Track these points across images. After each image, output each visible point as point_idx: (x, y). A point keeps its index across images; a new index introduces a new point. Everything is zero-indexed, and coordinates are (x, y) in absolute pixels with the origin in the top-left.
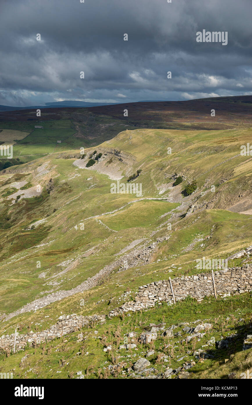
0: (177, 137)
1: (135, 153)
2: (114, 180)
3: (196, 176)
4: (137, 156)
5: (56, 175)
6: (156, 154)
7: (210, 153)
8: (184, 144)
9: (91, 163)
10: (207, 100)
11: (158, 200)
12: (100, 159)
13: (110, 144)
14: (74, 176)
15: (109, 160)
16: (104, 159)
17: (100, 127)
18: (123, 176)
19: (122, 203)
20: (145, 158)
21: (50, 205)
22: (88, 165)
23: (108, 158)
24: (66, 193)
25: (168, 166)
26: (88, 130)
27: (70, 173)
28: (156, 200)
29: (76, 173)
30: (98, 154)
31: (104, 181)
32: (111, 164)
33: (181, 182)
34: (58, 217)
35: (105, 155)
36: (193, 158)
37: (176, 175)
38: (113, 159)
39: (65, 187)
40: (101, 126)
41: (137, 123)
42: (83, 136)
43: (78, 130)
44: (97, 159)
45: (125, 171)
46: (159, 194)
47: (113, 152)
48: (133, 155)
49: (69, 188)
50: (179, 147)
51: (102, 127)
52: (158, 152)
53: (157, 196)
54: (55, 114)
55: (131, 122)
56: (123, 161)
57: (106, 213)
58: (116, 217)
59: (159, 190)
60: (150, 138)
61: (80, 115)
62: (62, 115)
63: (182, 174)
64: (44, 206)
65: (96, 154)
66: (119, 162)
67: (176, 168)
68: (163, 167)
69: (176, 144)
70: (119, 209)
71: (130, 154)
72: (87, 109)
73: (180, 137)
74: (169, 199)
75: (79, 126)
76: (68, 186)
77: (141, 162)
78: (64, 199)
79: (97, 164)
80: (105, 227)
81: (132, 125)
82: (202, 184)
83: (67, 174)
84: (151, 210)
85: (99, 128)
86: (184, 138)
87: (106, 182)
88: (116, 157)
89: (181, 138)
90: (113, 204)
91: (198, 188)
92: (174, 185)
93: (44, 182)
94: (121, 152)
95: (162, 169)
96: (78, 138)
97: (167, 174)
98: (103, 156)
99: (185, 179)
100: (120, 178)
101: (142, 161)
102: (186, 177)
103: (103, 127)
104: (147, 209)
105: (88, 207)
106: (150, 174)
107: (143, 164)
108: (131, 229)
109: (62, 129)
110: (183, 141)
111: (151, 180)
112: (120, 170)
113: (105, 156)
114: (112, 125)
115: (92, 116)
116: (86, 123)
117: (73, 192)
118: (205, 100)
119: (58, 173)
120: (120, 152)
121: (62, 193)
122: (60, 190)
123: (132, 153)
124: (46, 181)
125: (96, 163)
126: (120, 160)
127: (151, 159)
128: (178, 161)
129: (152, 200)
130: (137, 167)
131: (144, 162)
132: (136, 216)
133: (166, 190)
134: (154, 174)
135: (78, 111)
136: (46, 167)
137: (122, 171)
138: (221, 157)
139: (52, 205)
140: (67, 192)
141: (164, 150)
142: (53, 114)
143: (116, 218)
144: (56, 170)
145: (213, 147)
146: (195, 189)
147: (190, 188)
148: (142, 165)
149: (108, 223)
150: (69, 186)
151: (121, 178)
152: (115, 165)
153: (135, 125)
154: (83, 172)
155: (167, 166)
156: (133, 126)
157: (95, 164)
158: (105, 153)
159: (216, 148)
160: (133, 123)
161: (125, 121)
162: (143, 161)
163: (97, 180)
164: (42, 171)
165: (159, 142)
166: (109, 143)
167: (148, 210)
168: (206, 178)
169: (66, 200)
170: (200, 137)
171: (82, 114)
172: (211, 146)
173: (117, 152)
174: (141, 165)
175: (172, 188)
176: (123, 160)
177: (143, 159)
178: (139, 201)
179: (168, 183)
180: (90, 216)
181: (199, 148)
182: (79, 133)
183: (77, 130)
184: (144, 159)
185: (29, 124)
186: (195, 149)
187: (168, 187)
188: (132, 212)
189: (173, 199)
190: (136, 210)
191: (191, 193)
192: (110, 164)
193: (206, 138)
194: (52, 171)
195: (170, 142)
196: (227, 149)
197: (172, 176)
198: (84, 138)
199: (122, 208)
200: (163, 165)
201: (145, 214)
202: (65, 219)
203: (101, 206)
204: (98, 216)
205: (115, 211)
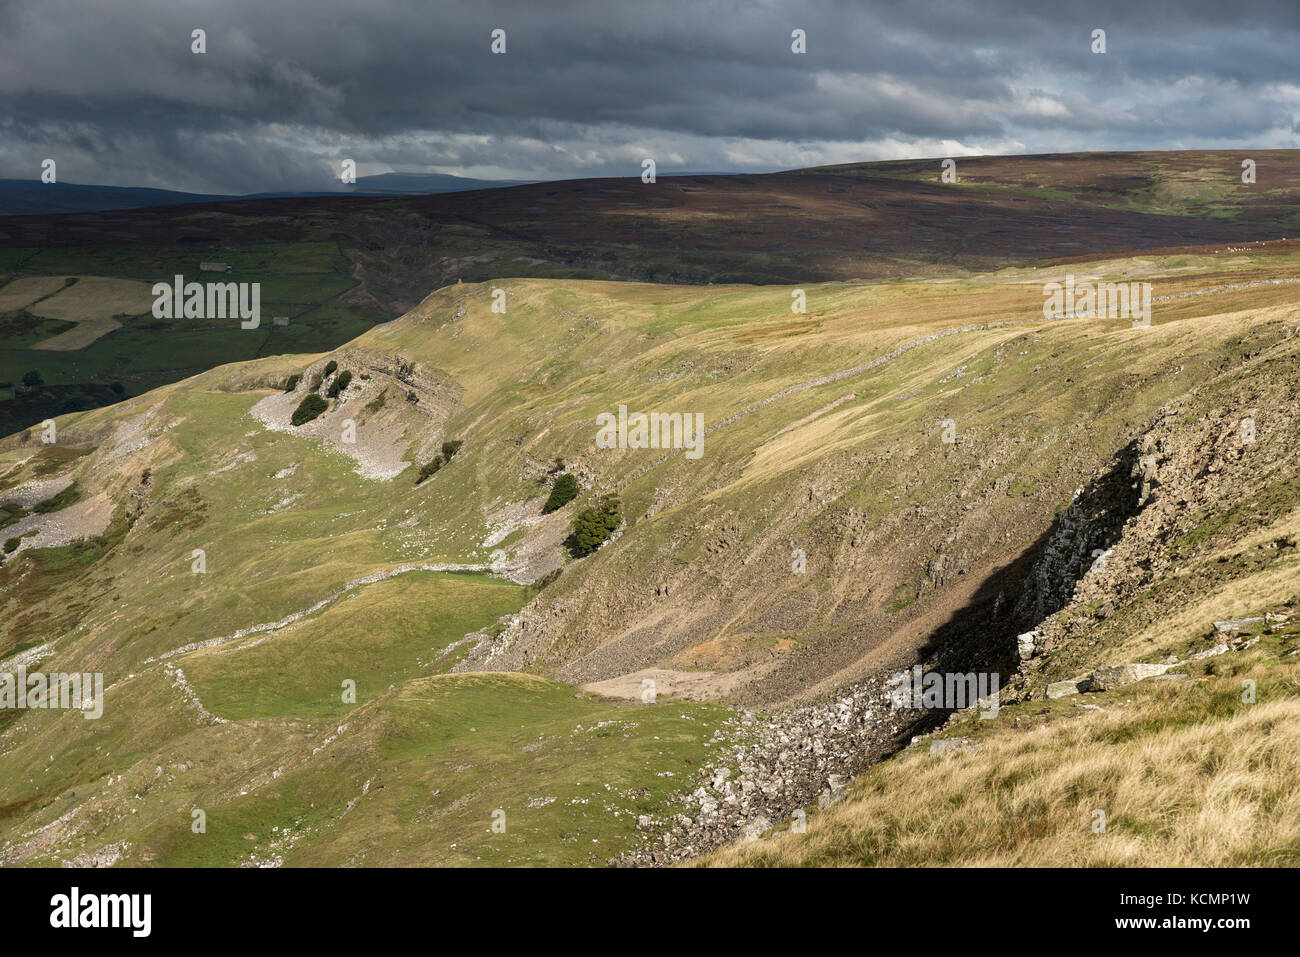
0: (622, 313)
1: (464, 372)
2: (372, 477)
3: (627, 472)
4: (467, 383)
5: (171, 455)
6: (535, 377)
7: (702, 379)
8: (641, 338)
9: (309, 410)
10: (843, 171)
11: (469, 573)
12: (344, 395)
13: (388, 338)
14: (231, 461)
15: (373, 398)
16: (359, 393)
17: (441, 267)
18: (409, 464)
19: (328, 583)
20: (494, 393)
21: (109, 581)
22: (299, 418)
23: (370, 389)
24: (180, 529)
25: (542, 428)
26: (397, 277)
27: (223, 450)
28: (460, 572)
29: (245, 449)
30: (340, 374)
31: (334, 481)
32: (377, 414)
33: (574, 497)
34: (92, 636)
35: (363, 378)
36: (640, 399)
37: (562, 468)
38: (387, 395)
39: (187, 504)
40: (446, 263)
41: (578, 253)
42: (374, 299)
43: (358, 278)
44: (334, 392)
45: (417, 443)
46: (484, 545)
47: (390, 368)
48: (453, 383)
49: (199, 509)
50: (623, 353)
51: (449, 266)
52: (545, 368)
53: (474, 553)
54: (285, 219)
55: (555, 248)
56: (418, 404)
57: (254, 630)
58: (253, 654)
59: (490, 530)
60: (530, 313)
61: (377, 223)
62: (312, 224)
63: (583, 465)
64: (88, 585)
65: (333, 376)
66: (404, 407)
67: (566, 437)
68: (528, 432)
69: (611, 341)
70: (309, 612)
71: (446, 374)
72: (407, 203)
73: (632, 312)
74: (513, 568)
75: (367, 266)
76: (199, 500)
77: (476, 406)
78: (166, 556)
79: (334, 410)
80: (190, 700)
81: (559, 262)
82: (643, 505)
83: (212, 453)
84: (415, 620)
85: (438, 270)
86: (646, 315)
87: (338, 488)
88: (398, 387)
89: (635, 318)
90: (290, 590)
91: (624, 523)
92: (548, 509)
93: (122, 483)
94: (418, 367)
95: (519, 443)
96: (354, 309)
97: (532, 463)
98: (356, 381)
99: (589, 487)
100: (393, 468)
101: (479, 404)
102: (594, 475)
103: (454, 267)
104: (398, 616)
105: (204, 597)
106: (477, 460)
107: (483, 416)
108: (236, 726)
109: (303, 274)
110: (639, 329)
111: (474, 486)
112: (403, 438)
113: (363, 384)
114: (485, 260)
115: (418, 226)
116: (393, 254)
117: (205, 526)
118: (835, 171)
119: (179, 450)
120: (413, 365)
121: (168, 530)
122: (163, 518)
123: (451, 373)
124: (129, 479)
125: (331, 408)
126: (412, 398)
127: (516, 397)
128: (583, 408)
129: (444, 572)
130: (459, 427)
131: (488, 410)
132: (340, 649)
133: (514, 530)
134: (490, 461)
135: (371, 211)
136: (147, 422)
137: (407, 444)
138: (731, 398)
139: (120, 578)
140: (185, 525)
141: (566, 361)
142: (277, 219)
143: (252, 660)
144: (175, 435)
145: (719, 353)
146: (612, 530)
147: (592, 525)
148: (479, 419)
149: (209, 681)
150: (201, 503)
151: (396, 472)
152: (391, 417)
153: (570, 262)
154: (271, 444)
155: (538, 432)
156: (563, 263)
157: (325, 413)
158: (364, 372)
159: (730, 360)
160: (560, 253)
161: (533, 245)
162: (484, 405)
163: (308, 479)
164: (127, 441)
165: (555, 331)
166: (388, 332)
167: (400, 623)
168: (657, 485)
169: (172, 561)
170: (708, 312)
171: (383, 220)
172: (711, 350)
173: (403, 368)
174: (474, 420)
175: (534, 521)
176: (418, 401)
177: (485, 395)
178: (392, 576)
179: (530, 498)
180: (189, 639)
181: (674, 357)
182: (361, 290)
183: (354, 279)
184: (490, 396)
185: (180, 258)
186: (661, 360)
187: (524, 517)
188: (329, 631)
189: (529, 571)
190: (348, 622)
191: (595, 547)
192: (374, 413)
193: (726, 317)
194: (158, 442)
195: (593, 329)
196: (758, 367)
197: (549, 473)
198: (379, 307)
199: (319, 605)
200: (527, 424)
201: (385, 638)
202: (108, 650)
203: (243, 596)
204: (221, 639)
205: (292, 618)
